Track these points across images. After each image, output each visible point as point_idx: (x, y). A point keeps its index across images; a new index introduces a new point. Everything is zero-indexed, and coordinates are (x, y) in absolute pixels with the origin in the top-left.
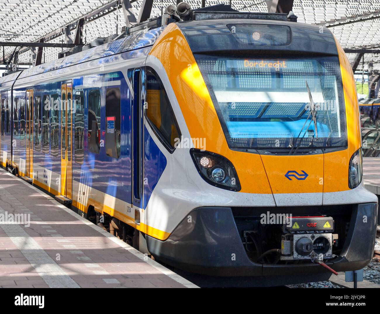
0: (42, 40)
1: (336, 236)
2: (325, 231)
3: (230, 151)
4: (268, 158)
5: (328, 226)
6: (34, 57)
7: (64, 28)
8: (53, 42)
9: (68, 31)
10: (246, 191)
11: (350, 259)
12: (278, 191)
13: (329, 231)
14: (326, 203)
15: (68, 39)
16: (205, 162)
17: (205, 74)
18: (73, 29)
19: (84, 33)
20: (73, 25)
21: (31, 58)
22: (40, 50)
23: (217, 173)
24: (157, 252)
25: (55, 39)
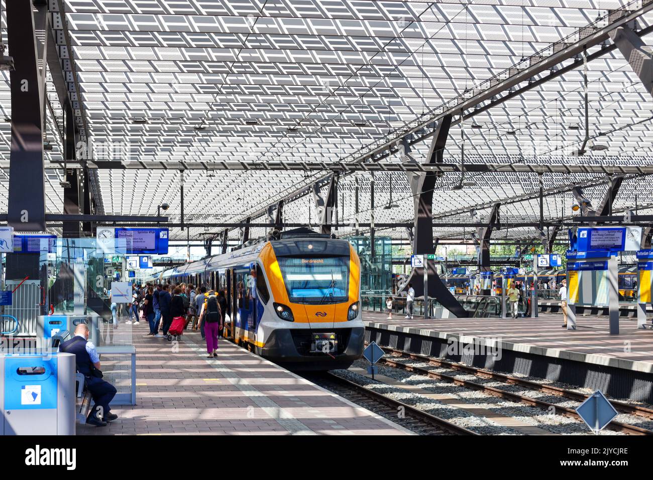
0: (249, 219)
1: (336, 342)
2: (331, 339)
3: (290, 303)
4: (307, 306)
5: (332, 337)
6: (242, 235)
7: (267, 208)
8: (255, 223)
9: (270, 210)
10: (297, 322)
11: (348, 354)
12: (311, 322)
13: (333, 339)
14: (335, 327)
15: (270, 219)
16: (280, 309)
17: (281, 266)
18: (275, 209)
19: (283, 213)
20: (275, 206)
21: (239, 235)
22: (247, 230)
23: (285, 314)
24: (261, 354)
25: (257, 220)
